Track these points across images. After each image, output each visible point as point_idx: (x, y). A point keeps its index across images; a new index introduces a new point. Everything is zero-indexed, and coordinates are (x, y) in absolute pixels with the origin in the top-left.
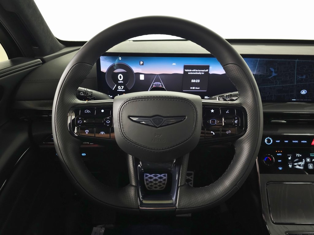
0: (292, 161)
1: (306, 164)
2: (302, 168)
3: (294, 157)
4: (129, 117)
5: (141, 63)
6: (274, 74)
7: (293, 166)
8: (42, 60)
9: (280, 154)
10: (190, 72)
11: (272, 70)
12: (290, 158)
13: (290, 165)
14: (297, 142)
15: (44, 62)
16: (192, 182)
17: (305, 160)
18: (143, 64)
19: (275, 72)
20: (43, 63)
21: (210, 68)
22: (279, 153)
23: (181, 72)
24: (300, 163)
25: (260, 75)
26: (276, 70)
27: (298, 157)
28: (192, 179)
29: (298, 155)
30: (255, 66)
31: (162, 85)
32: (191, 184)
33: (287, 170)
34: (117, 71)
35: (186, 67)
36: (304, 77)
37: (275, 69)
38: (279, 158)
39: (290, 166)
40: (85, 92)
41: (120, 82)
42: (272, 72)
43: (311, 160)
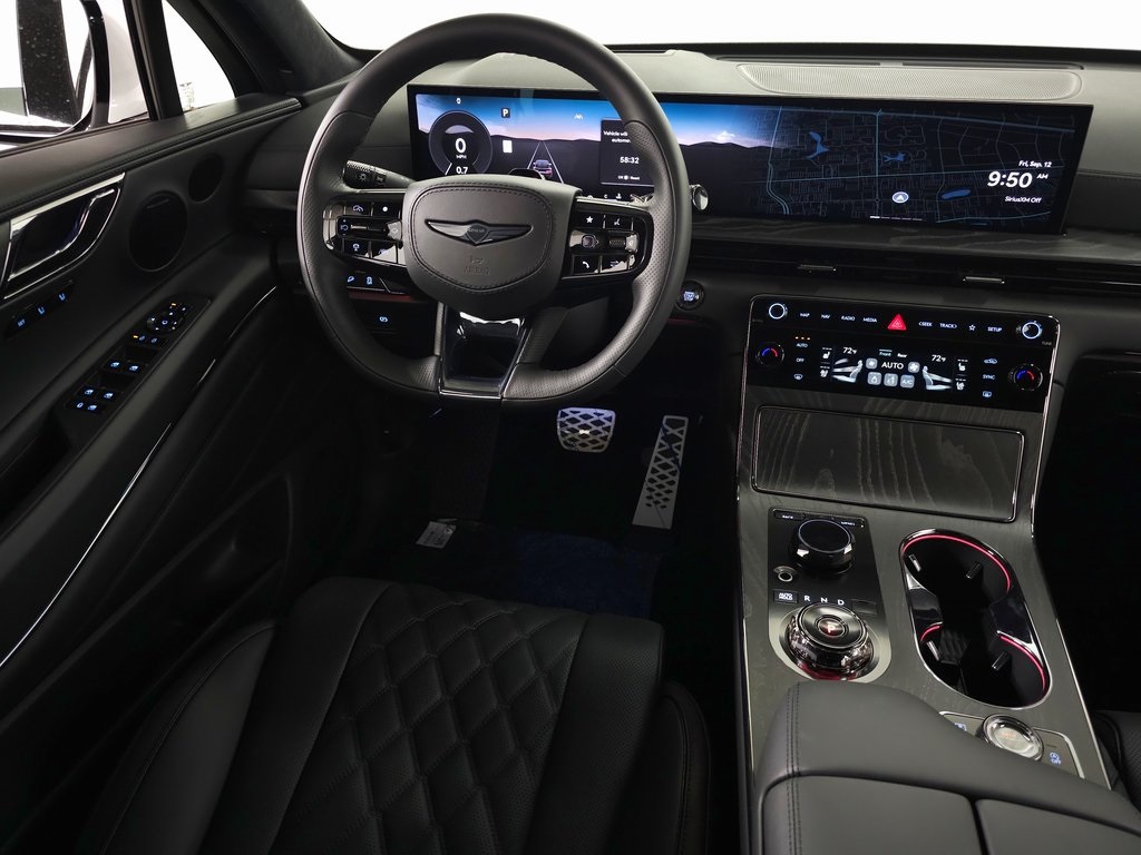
0: (831, 363)
1: (865, 372)
2: (852, 380)
3: (837, 355)
4: (427, 221)
5: (505, 112)
6: (820, 149)
7: (831, 373)
8: (302, 100)
9: (804, 345)
10: (616, 137)
11: (816, 137)
12: (826, 356)
13: (823, 372)
14: (852, 318)
15: (305, 104)
16: (682, 443)
17: (864, 363)
18: (508, 116)
19: (823, 144)
20: (301, 109)
22: (801, 342)
23: (596, 137)
24: (848, 369)
25: (786, 150)
26: (826, 139)
27: (846, 356)
28: (683, 437)
29: (849, 350)
30: (771, 127)
31: (552, 166)
33: (813, 382)
34: (452, 130)
35: (606, 125)
36: (900, 157)
37: (822, 135)
38: (801, 352)
39: (824, 374)
40: (371, 175)
41: (460, 157)
42: (816, 142)
43: (880, 364)
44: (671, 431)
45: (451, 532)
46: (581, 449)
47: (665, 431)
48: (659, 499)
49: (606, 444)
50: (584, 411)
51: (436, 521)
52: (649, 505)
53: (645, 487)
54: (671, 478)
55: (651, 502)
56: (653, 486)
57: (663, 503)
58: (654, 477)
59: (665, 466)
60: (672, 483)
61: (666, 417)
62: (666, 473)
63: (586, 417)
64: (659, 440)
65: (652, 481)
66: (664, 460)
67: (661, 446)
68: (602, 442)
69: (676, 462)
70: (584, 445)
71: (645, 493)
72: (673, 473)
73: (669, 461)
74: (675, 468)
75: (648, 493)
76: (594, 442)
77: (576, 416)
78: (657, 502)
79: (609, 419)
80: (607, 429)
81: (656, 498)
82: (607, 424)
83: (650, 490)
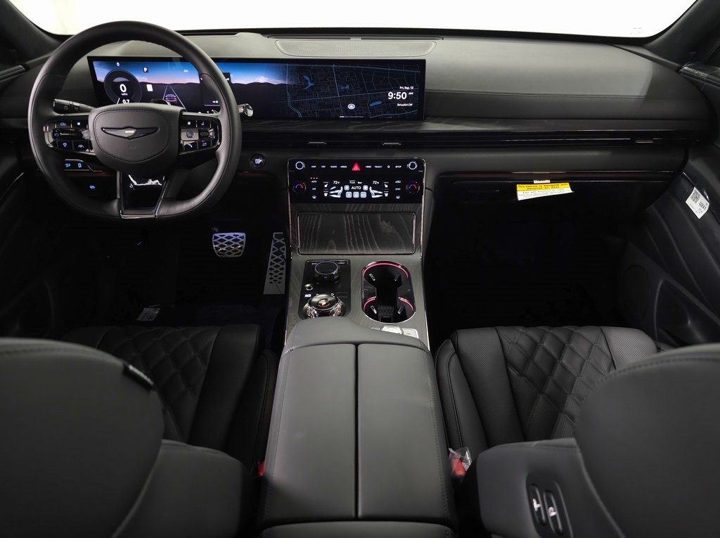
0: (329, 189)
1: (344, 192)
2: (339, 196)
3: (331, 185)
4: (103, 129)
5: (145, 69)
6: (310, 84)
7: (329, 194)
8: (24, 66)
9: (315, 181)
11: (307, 78)
12: (326, 186)
14: (336, 167)
15: (27, 68)
17: (343, 188)
18: (147, 71)
19: (311, 82)
20: (26, 71)
21: (231, 75)
22: (313, 180)
23: (196, 81)
24: (336, 192)
25: (294, 85)
26: (312, 79)
27: (335, 185)
29: (336, 182)
30: (285, 74)
31: (176, 97)
32: (283, 249)
33: (321, 199)
34: (117, 80)
36: (348, 87)
37: (309, 77)
38: (314, 185)
39: (326, 195)
40: (70, 106)
41: (124, 94)
42: (307, 81)
43: (350, 188)
44: (278, 241)
45: (157, 312)
46: (228, 256)
47: (275, 241)
48: (277, 279)
49: (242, 251)
50: (227, 234)
51: (147, 307)
52: (271, 283)
53: (268, 273)
54: (281, 266)
55: (272, 281)
56: (272, 272)
57: (279, 280)
58: (272, 267)
59: (277, 260)
60: (282, 269)
61: (274, 234)
62: (278, 264)
63: (229, 237)
64: (272, 246)
65: (271, 269)
66: (277, 257)
67: (274, 249)
68: (239, 251)
69: (283, 257)
70: (229, 253)
71: (268, 276)
72: (282, 264)
73: (279, 257)
74: (283, 260)
75: (270, 276)
76: (235, 251)
77: (223, 238)
78: (275, 281)
79: (242, 237)
80: (242, 243)
81: (275, 278)
82: (242, 240)
83: (271, 274)
